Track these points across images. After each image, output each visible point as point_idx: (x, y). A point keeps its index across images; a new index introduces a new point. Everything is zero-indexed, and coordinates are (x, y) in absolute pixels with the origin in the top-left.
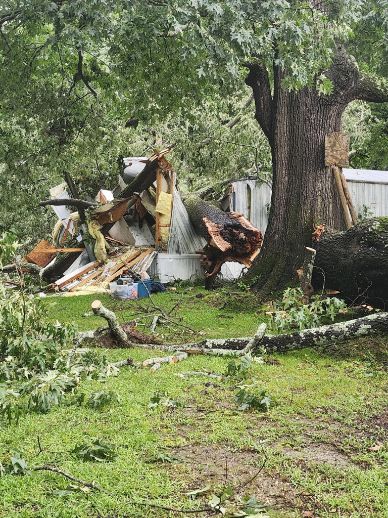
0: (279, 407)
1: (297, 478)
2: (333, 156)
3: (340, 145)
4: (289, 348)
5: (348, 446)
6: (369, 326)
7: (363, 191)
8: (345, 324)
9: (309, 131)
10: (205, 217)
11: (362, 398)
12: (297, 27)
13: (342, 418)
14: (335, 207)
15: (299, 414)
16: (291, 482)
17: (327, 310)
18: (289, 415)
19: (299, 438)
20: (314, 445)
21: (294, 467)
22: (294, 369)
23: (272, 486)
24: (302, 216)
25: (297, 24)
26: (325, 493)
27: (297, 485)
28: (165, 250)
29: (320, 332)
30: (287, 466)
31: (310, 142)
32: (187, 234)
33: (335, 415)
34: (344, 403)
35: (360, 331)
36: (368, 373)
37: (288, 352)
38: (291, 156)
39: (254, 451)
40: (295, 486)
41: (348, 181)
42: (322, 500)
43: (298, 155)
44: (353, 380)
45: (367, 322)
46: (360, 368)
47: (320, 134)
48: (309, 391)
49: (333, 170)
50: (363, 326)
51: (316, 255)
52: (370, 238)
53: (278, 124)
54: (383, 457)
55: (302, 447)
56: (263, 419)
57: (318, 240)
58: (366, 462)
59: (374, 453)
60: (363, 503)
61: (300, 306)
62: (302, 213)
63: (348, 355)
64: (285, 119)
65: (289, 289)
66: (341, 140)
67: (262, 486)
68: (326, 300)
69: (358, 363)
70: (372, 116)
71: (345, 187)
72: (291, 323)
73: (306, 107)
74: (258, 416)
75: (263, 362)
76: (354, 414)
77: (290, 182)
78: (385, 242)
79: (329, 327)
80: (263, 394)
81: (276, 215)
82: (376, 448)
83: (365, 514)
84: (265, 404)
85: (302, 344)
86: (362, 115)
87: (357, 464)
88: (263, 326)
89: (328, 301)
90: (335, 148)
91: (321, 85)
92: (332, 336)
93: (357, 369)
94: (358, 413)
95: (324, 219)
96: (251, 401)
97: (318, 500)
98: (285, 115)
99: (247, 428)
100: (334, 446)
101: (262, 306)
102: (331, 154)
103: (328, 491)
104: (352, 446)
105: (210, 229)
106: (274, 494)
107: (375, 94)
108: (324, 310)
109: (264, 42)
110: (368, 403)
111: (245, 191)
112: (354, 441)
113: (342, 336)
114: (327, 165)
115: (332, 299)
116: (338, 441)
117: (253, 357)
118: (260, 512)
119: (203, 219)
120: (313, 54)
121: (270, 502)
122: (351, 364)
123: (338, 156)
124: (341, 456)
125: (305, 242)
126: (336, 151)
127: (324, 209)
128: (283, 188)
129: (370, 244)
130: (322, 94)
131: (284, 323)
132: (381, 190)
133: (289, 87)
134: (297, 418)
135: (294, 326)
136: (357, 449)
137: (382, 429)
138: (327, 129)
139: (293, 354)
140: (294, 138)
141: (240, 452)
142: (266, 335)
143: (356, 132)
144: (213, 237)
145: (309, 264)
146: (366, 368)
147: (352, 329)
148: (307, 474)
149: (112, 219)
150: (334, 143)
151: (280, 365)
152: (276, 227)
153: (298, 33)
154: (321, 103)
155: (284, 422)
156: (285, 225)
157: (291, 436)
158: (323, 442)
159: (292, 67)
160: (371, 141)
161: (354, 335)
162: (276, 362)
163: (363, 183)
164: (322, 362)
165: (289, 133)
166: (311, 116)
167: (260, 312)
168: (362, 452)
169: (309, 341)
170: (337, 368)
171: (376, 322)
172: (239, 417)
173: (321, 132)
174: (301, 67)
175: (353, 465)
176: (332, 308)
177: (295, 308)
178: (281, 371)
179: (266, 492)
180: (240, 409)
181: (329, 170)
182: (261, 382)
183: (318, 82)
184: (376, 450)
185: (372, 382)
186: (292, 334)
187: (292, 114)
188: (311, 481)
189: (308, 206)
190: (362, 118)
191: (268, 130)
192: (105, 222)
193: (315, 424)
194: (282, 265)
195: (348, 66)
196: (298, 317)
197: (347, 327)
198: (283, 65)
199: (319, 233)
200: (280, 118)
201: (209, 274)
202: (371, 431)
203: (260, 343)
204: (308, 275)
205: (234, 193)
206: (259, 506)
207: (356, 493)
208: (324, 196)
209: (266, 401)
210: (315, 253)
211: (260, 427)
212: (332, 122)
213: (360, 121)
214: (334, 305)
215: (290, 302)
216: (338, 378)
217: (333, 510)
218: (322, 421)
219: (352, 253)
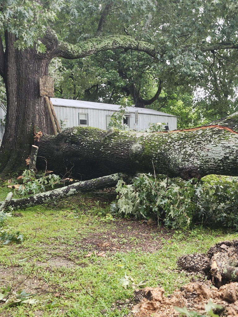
0: (28, 240)
1: (47, 277)
2: (44, 90)
3: (48, 84)
4: (27, 206)
5: (73, 257)
6: (75, 190)
7: (60, 112)
8: (61, 189)
9: (29, 74)
11: (75, 230)
12: (25, 11)
13: (66, 242)
14: (47, 121)
15: (41, 242)
16: (44, 280)
17: (49, 182)
18: (35, 244)
19: (44, 256)
20: (53, 258)
21: (44, 272)
22: (32, 218)
23: (33, 283)
24: (27, 126)
25: (25, 9)
26: (65, 283)
27: (48, 281)
29: (46, 195)
30: (40, 271)
31: (30, 81)
33: (62, 241)
34: (65, 234)
35: (70, 193)
36: (76, 216)
37: (27, 208)
38: (18, 89)
39: (19, 266)
40: (47, 281)
41: (54, 105)
42: (63, 287)
43: (23, 89)
44: (68, 221)
45: (73, 187)
46: (71, 214)
47: (36, 76)
48: (44, 229)
49: (45, 99)
50: (71, 190)
51: (38, 150)
52: (72, 139)
53: (9, 69)
54: (93, 260)
55: (47, 260)
56: (20, 247)
57: (38, 141)
58: (84, 263)
59: (88, 258)
60: (86, 284)
61: (33, 180)
62: (27, 124)
63: (63, 207)
64: (14, 66)
65: (26, 170)
66: (49, 81)
67: (27, 284)
68: (49, 176)
69: (69, 211)
70: (62, 67)
71: (53, 109)
72: (28, 191)
73: (27, 59)
74: (17, 246)
75: (12, 216)
76: (73, 239)
77: (18, 106)
78: (81, 141)
79: (51, 192)
80: (18, 233)
81: (10, 126)
82: (88, 255)
83: (88, 290)
84: (20, 239)
85: (35, 203)
86: (57, 66)
87: (79, 265)
88: (10, 194)
89: (50, 176)
90: (46, 85)
91: (39, 47)
92: (54, 197)
93: (69, 215)
94: (75, 238)
95: (40, 128)
96: (11, 238)
97: (62, 286)
98: (13, 64)
99: (11, 254)
100: (65, 257)
101: (4, 183)
102: (43, 89)
103: (66, 282)
104: (75, 256)
106: (35, 287)
107: (68, 54)
108: (47, 182)
109: (5, 18)
110: (79, 232)
112: (76, 253)
113: (59, 196)
114: (41, 95)
115: (52, 175)
116: (67, 255)
117: (5, 213)
118: (30, 298)
120: (34, 28)
121: (34, 292)
122: (65, 212)
123: (48, 90)
124: (70, 262)
125: (29, 142)
126: (46, 87)
127: (40, 122)
128: (14, 109)
129: (72, 142)
130: (39, 52)
131: (24, 191)
132: (70, 111)
133: (18, 47)
134: (41, 245)
135: (31, 192)
136: (78, 257)
137: (90, 245)
138: (41, 74)
139: (30, 210)
140: (20, 78)
141: (9, 268)
142: (12, 199)
143: (54, 76)
145: (34, 156)
146: (74, 213)
147: (65, 192)
148: (53, 274)
150: (45, 82)
151: (23, 216)
152: (10, 133)
153: (26, 15)
154: (36, 58)
155: (33, 248)
156: (16, 132)
157: (39, 255)
158: (58, 256)
159: (23, 35)
160: (64, 82)
161: (66, 195)
162: (20, 215)
163: (59, 106)
164: (48, 213)
165: (17, 75)
166: (30, 65)
167: (4, 186)
168: (81, 258)
169: (40, 201)
170: (57, 215)
171: (79, 187)
172: (5, 248)
173: (36, 75)
174: (28, 36)
175: (77, 266)
176: (52, 180)
177: (30, 182)
178: (24, 220)
179: (30, 288)
180: (4, 243)
181: (42, 99)
182: (13, 227)
183: (36, 45)
184: (89, 256)
185: (79, 221)
186: (29, 197)
187: (18, 63)
188: (56, 277)
189: (31, 120)
190: (57, 68)
191: (3, 72)
193: (51, 247)
194: (15, 157)
195: (51, 36)
196: (32, 187)
197: (62, 191)
198: (17, 33)
199: (39, 137)
200: (10, 65)
202: (84, 246)
203: (9, 204)
204: (34, 162)
206: (28, 295)
207: (82, 280)
208: (40, 115)
209: (21, 237)
210: (38, 149)
211: (19, 252)
212: (43, 70)
213: (56, 69)
214: (53, 179)
215: (27, 178)
216: (59, 221)
217: (70, 291)
218: (56, 245)
219: (62, 148)
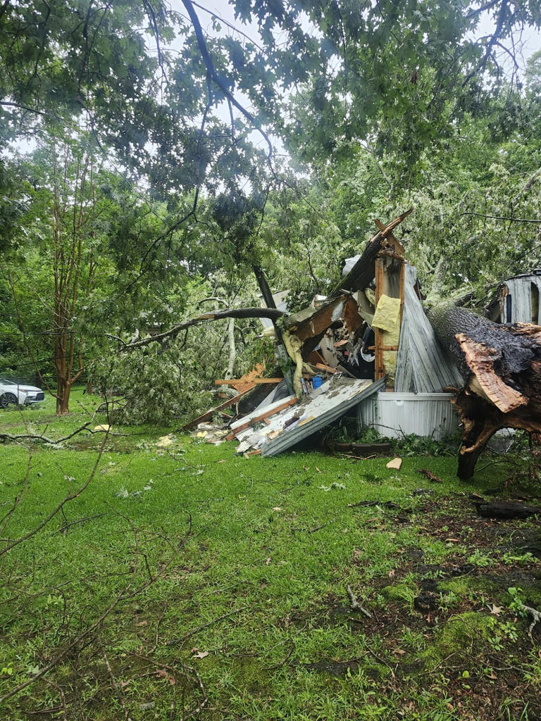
10: (460, 332)
28: (390, 388)
32: (428, 361)
105: (471, 356)
111: (528, 292)
119: (457, 336)
144: (477, 373)
149: (313, 331)
192: (307, 337)
201: (467, 448)
205: (509, 297)
